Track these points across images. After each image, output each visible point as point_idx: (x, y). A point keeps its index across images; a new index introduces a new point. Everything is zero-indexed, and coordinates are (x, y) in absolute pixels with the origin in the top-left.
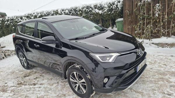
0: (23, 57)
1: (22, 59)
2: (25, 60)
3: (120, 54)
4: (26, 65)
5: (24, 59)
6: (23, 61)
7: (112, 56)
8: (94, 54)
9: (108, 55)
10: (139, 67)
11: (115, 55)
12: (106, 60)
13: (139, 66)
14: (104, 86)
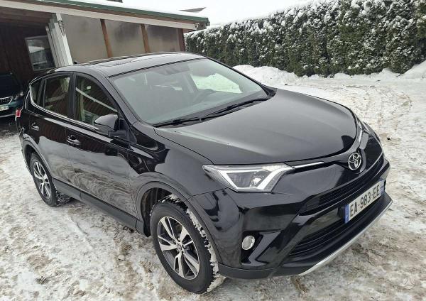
0: (43, 173)
1: (40, 178)
2: (46, 180)
3: (291, 168)
4: (49, 194)
5: (46, 177)
6: (43, 184)
7: (266, 174)
8: (216, 167)
9: (258, 171)
10: (355, 207)
11: (276, 170)
12: (250, 183)
13: (353, 202)
14: (246, 260)
